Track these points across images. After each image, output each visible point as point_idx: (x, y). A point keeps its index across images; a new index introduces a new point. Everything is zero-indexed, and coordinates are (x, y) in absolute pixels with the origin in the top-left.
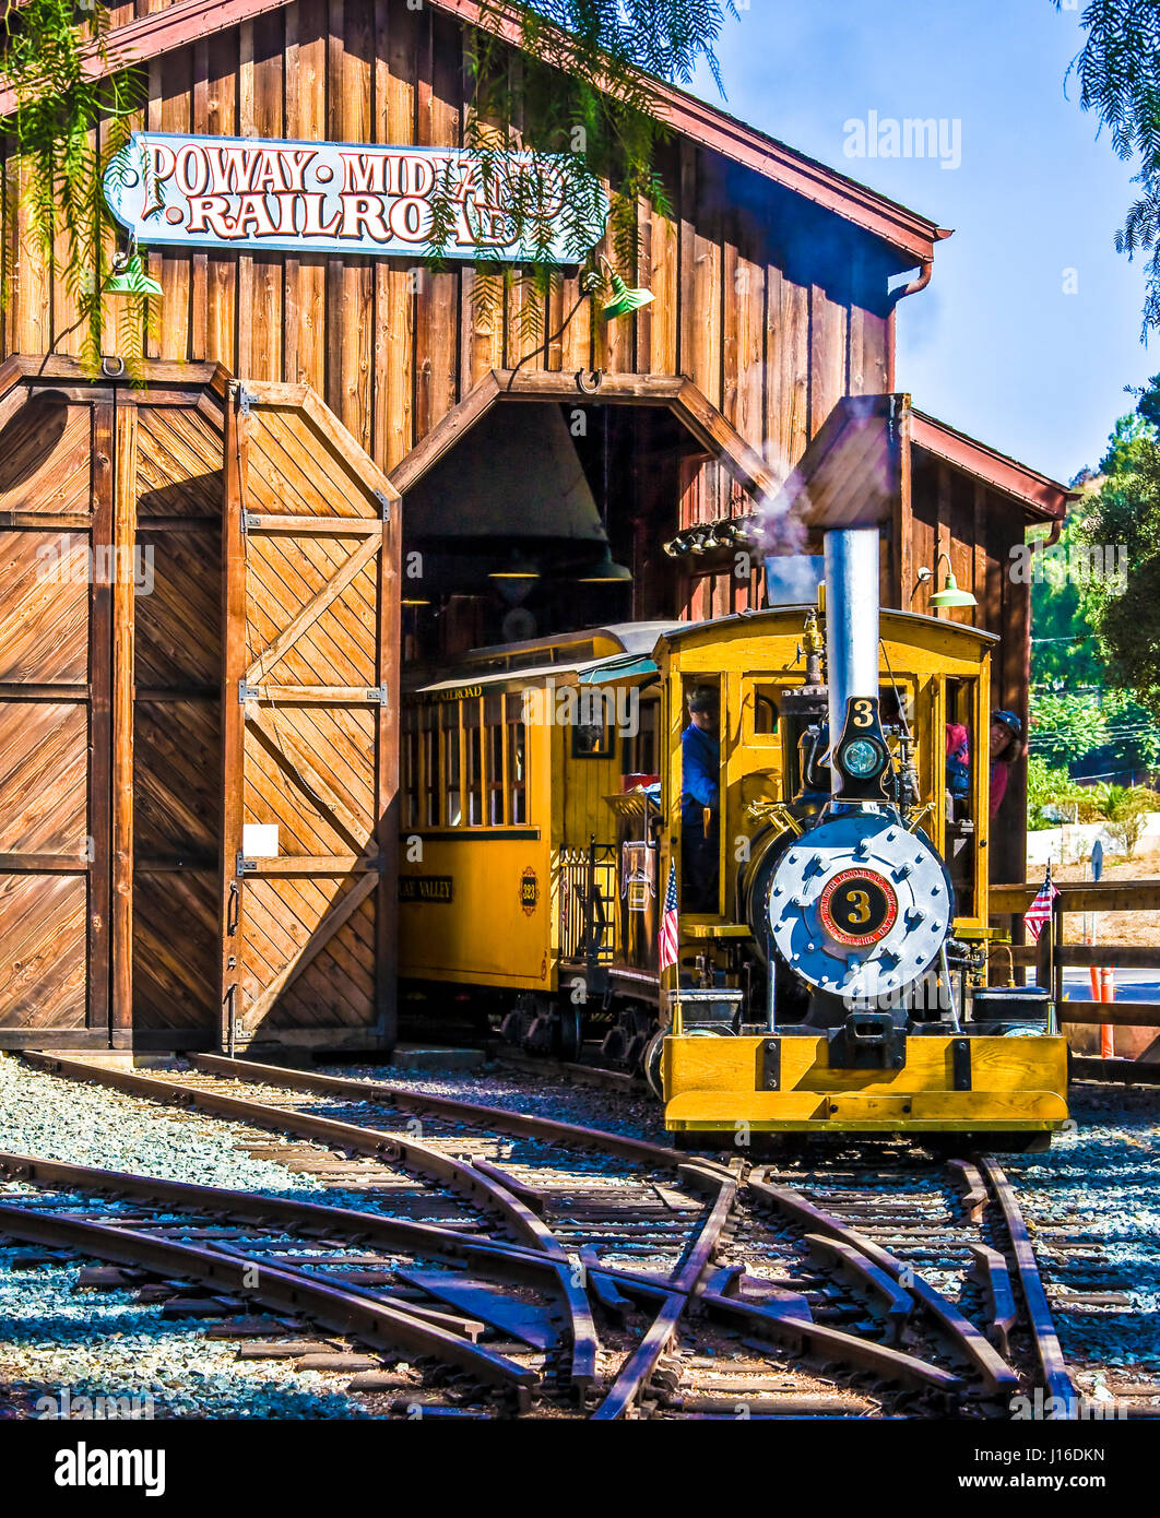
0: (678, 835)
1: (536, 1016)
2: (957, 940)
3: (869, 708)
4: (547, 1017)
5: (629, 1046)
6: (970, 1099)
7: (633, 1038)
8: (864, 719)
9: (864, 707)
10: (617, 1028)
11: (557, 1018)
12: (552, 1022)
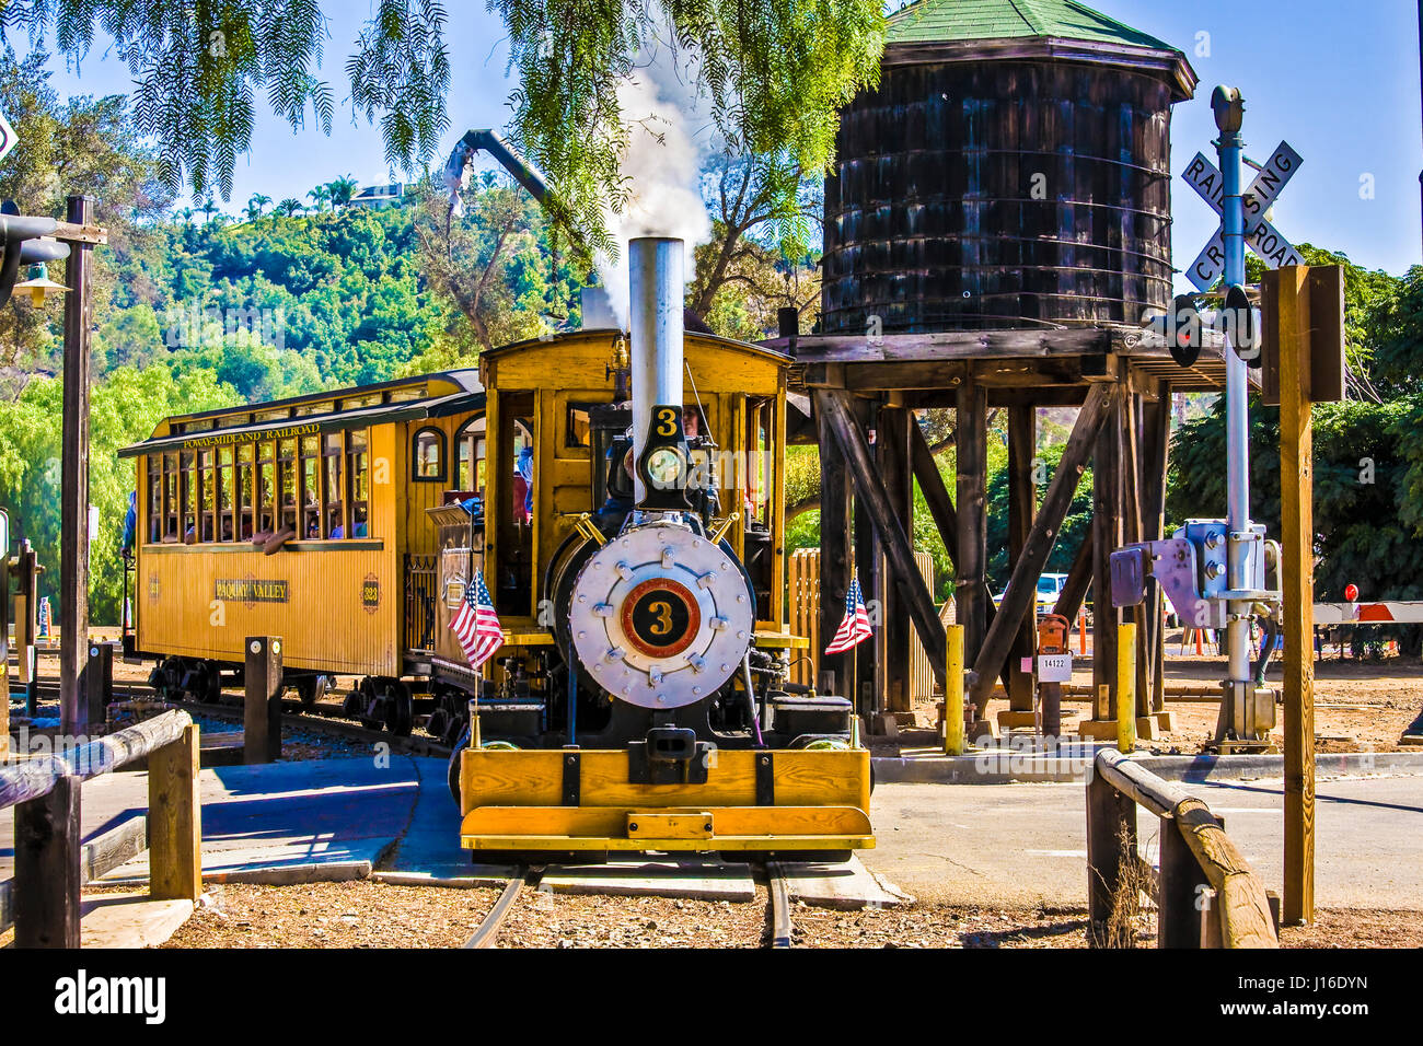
0: (493, 542)
1: (374, 697)
2: (759, 649)
3: (673, 416)
4: (383, 698)
5: (449, 725)
6: (772, 815)
7: (452, 720)
8: (668, 428)
9: (668, 416)
10: (440, 710)
11: (393, 699)
12: (388, 702)
